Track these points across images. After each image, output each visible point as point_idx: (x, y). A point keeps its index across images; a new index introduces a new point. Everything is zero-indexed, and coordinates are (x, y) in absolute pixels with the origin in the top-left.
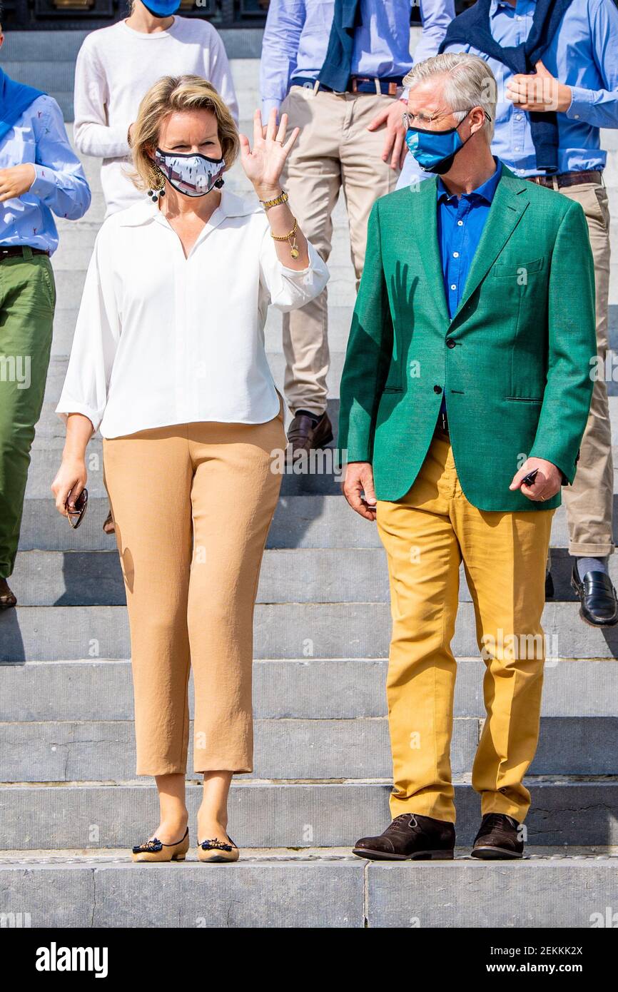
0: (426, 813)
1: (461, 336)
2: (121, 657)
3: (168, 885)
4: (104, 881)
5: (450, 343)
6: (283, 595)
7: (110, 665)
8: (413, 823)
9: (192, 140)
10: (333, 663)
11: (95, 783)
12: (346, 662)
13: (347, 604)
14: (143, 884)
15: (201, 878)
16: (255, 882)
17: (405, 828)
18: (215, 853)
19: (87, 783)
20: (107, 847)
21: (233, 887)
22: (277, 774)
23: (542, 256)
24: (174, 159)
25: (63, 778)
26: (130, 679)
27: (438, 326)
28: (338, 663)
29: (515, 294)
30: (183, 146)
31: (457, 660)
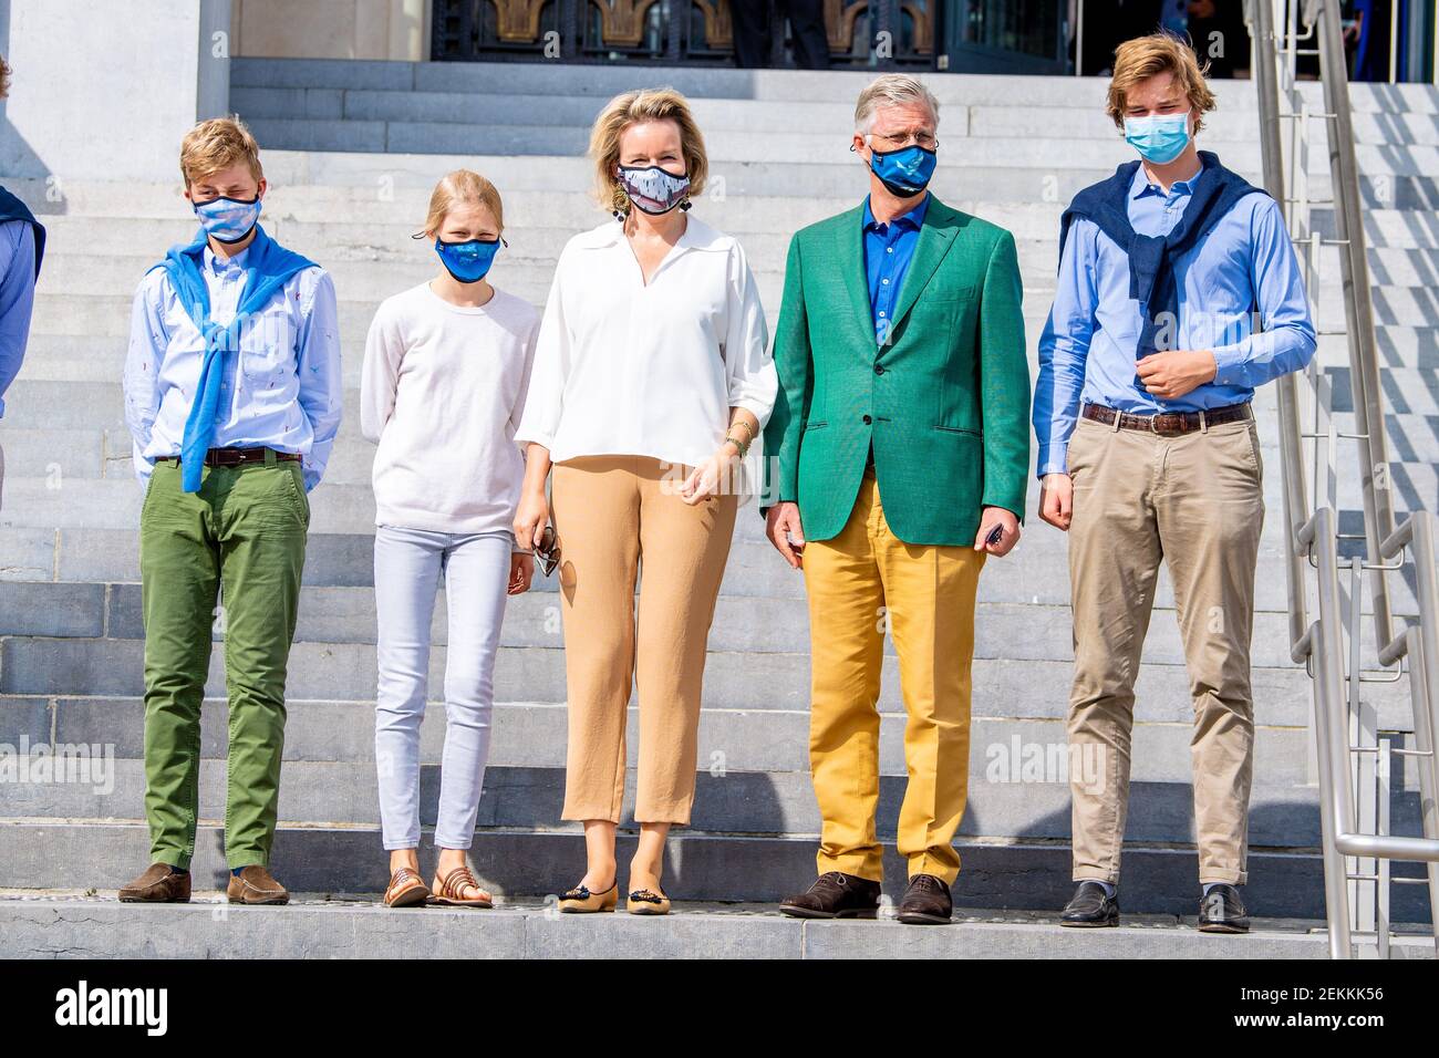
0: (854, 873)
1: (889, 363)
2: (555, 701)
3: (600, 935)
4: (535, 929)
5: (879, 369)
6: (721, 643)
7: (543, 709)
8: (841, 881)
9: (651, 153)
10: (771, 714)
11: (525, 829)
12: (784, 714)
13: (787, 655)
14: (575, 933)
15: (636, 929)
16: (690, 935)
17: (833, 885)
18: (643, 905)
19: (516, 829)
20: (536, 895)
21: (668, 940)
22: (711, 826)
23: (973, 283)
24: (632, 172)
25: (492, 823)
26: (565, 723)
27: (865, 356)
28: (776, 714)
29: (945, 321)
30: (642, 159)
31: (881, 715)
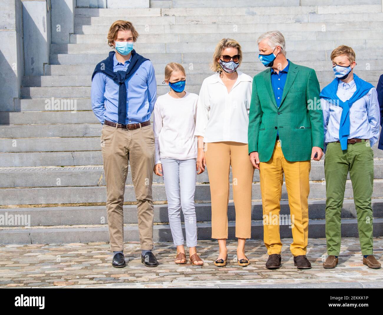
1: (282, 111)
5: (279, 113)
29: (297, 97)
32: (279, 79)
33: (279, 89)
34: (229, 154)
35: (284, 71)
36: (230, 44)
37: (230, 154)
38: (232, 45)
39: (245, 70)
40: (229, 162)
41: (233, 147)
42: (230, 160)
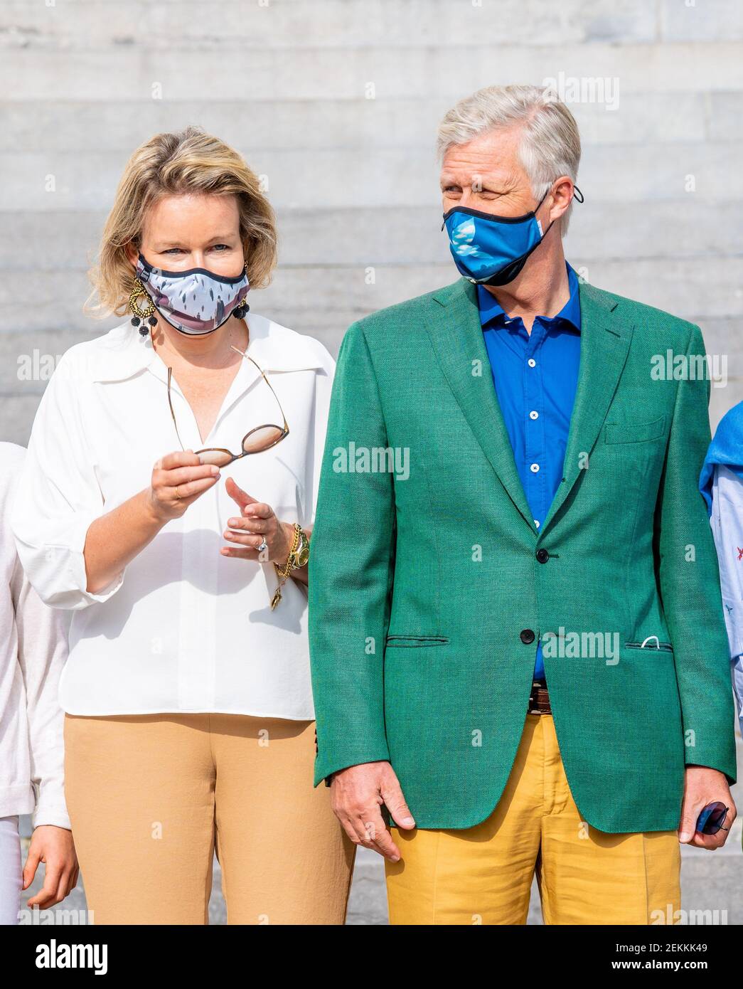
1: (556, 544)
23: (664, 412)
30: (179, 248)
32: (532, 363)
33: (534, 415)
34: (207, 785)
35: (561, 319)
36: (185, 173)
37: (213, 787)
38: (198, 179)
39: (300, 310)
40: (208, 832)
41: (227, 747)
42: (210, 822)
